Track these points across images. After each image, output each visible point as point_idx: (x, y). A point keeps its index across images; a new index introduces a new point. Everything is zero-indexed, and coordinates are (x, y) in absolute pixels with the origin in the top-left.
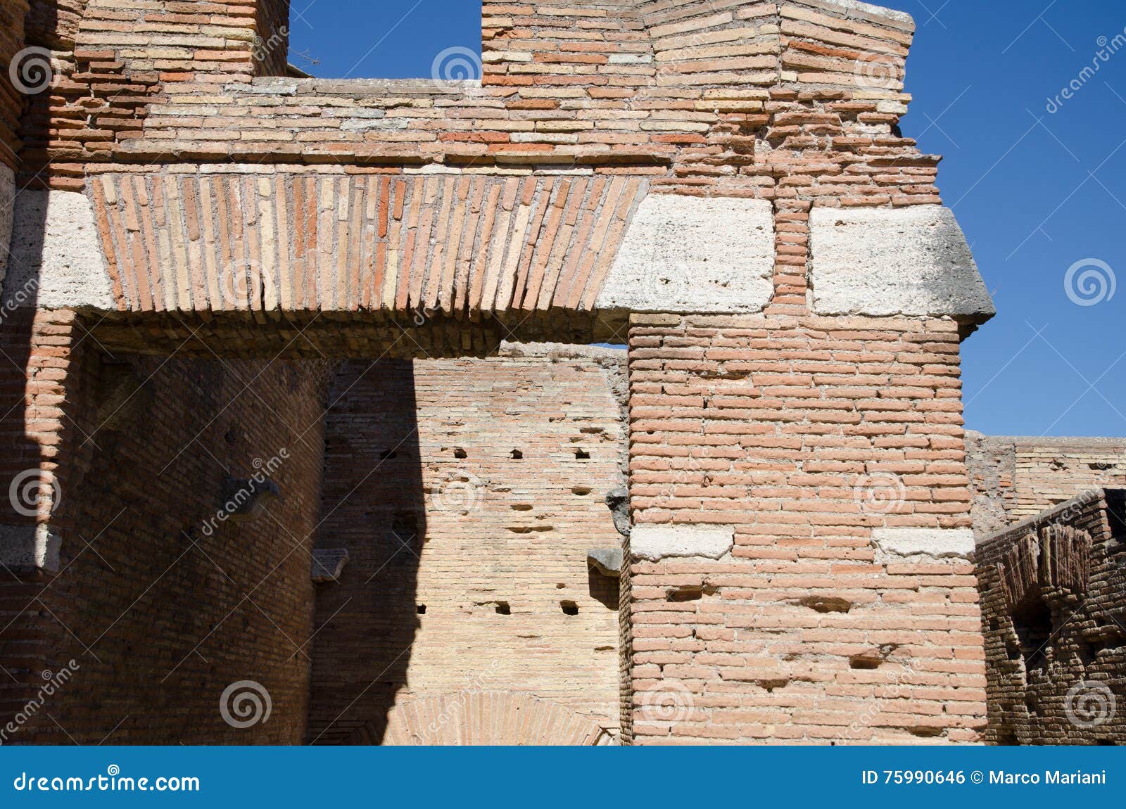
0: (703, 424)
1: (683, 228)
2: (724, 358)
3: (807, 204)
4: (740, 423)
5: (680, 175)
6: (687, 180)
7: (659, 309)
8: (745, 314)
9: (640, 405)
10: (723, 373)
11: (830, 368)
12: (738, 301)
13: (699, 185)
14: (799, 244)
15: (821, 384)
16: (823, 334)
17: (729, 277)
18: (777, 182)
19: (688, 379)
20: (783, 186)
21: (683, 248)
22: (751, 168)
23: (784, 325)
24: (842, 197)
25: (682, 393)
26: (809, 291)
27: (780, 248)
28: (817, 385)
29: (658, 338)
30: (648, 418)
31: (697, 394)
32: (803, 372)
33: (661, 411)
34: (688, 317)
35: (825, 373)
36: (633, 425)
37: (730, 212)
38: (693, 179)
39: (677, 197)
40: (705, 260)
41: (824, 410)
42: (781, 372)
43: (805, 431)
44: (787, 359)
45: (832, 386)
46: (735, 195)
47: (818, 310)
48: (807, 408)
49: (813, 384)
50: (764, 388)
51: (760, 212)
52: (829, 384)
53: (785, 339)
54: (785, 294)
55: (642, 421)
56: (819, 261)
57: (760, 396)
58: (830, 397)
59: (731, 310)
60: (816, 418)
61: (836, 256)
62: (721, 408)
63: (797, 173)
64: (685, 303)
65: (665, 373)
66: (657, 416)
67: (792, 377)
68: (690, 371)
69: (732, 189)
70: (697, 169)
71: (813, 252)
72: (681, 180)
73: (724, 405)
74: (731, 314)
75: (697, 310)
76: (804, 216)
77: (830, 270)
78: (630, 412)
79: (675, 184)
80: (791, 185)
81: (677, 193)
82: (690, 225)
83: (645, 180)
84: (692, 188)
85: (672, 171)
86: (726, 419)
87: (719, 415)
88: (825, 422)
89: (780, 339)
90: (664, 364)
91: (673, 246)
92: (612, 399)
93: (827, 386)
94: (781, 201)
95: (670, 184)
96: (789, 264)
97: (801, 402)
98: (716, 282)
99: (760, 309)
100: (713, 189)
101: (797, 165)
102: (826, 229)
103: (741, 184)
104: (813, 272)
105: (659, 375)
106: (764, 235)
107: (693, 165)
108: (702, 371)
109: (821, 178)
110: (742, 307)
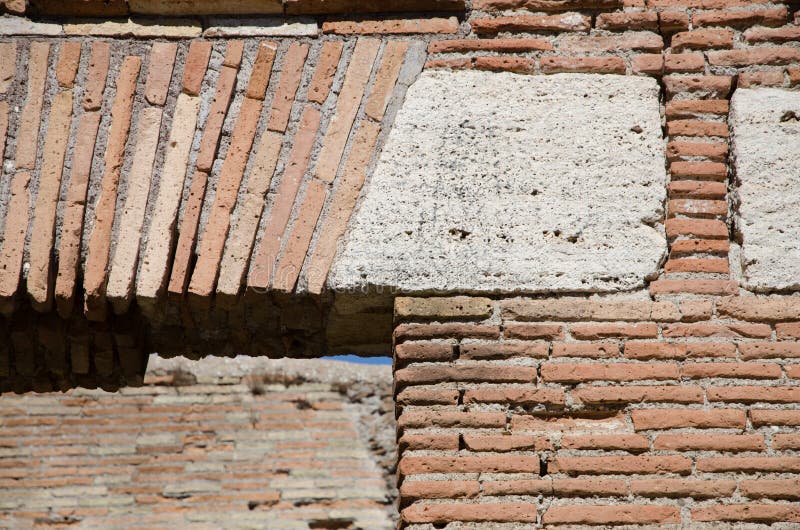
0: (541, 506)
1: (491, 132)
2: (575, 377)
3: (726, 81)
4: (612, 502)
5: (483, 32)
6: (496, 42)
7: (450, 288)
8: (613, 292)
9: (419, 471)
10: (575, 407)
11: (779, 394)
12: (598, 269)
13: (519, 51)
14: (713, 159)
15: (765, 424)
16: (764, 328)
17: (580, 225)
18: (667, 42)
19: (509, 420)
20: (679, 50)
21: (492, 170)
22: (617, 17)
23: (688, 312)
24: (792, 66)
25: (498, 447)
26: (734, 247)
27: (675, 166)
28: (757, 425)
29: (450, 342)
30: (434, 496)
31: (527, 449)
32: (728, 402)
33: (459, 483)
34: (505, 302)
35: (772, 402)
36: (406, 511)
37: (580, 100)
38: (508, 40)
39: (479, 74)
40: (535, 193)
41: (772, 475)
42: (686, 403)
43: (737, 516)
44: (697, 377)
45: (786, 429)
46: (589, 69)
47: (753, 283)
48: (738, 471)
49: (749, 424)
50: (655, 435)
51: (636, 100)
52: (780, 424)
53: (691, 340)
54: (689, 254)
55: (423, 503)
56: (753, 189)
57: (647, 450)
58: (783, 449)
59: (586, 287)
60: (759, 490)
61: (784, 178)
62: (574, 474)
63: (705, 24)
64: (498, 275)
65: (466, 410)
66: (452, 493)
67: (707, 412)
68: (513, 405)
69: (583, 56)
70: (516, 21)
71: (741, 173)
72: (485, 42)
73: (579, 468)
74: (587, 294)
75: (523, 287)
76: (722, 105)
77: (774, 207)
78: (399, 485)
79: (474, 50)
80: (694, 47)
81: (478, 67)
82: (505, 126)
83: (418, 43)
84: (507, 56)
85: (467, 25)
86: (584, 495)
87: (571, 488)
88: (776, 498)
89: (682, 340)
90: (462, 393)
91: (473, 168)
92: (370, 463)
93: (776, 428)
94: (676, 77)
95: (464, 50)
96: (695, 197)
97: (727, 460)
98: (557, 233)
99: (641, 282)
100: (545, 57)
101: (704, 8)
102: (764, 127)
103: (597, 47)
104: (741, 210)
105: (453, 412)
106: (646, 143)
107: (508, 13)
108: (535, 404)
109: (749, 33)
110: (607, 280)
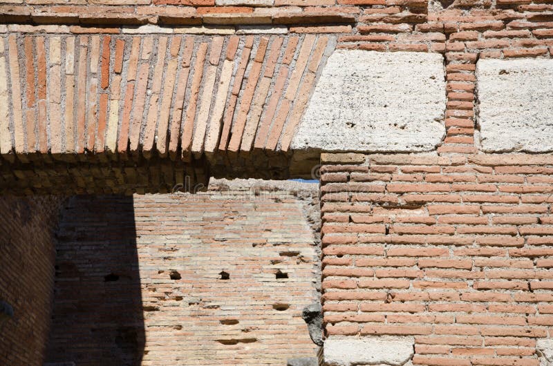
0: (386, 248)
1: (366, 78)
2: (403, 190)
3: (474, 56)
4: (418, 247)
5: (363, 32)
6: (369, 37)
7: (346, 149)
8: (420, 152)
9: (331, 232)
10: (402, 204)
11: (495, 199)
12: (414, 141)
13: (379, 41)
14: (468, 91)
15: (489, 212)
16: (489, 169)
17: (406, 121)
18: (448, 37)
19: (372, 210)
20: (453, 41)
21: (366, 96)
22: (424, 26)
23: (455, 162)
24: (505, 49)
25: (367, 222)
26: (476, 132)
27: (450, 95)
28: (485, 213)
29: (346, 174)
30: (337, 243)
31: (380, 222)
32: (472, 202)
33: (349, 237)
34: (371, 156)
35: (492, 203)
36: (324, 249)
37: (407, 64)
38: (374, 36)
39: (361, 51)
40: (385, 106)
41: (491, 235)
42: (453, 203)
43: (475, 253)
44: (458, 191)
45: (498, 215)
46: (411, 50)
47: (485, 148)
48: (476, 234)
49: (481, 212)
50: (438, 217)
51: (432, 64)
52: (495, 213)
53: (456, 174)
54: (456, 135)
55: (332, 246)
56: (486, 105)
57: (435, 223)
58: (497, 224)
59: (408, 149)
60: (485, 242)
61: (500, 101)
62: (401, 234)
63: (465, 29)
64: (368, 144)
65: (352, 205)
66: (345, 242)
67: (462, 207)
68: (374, 203)
69: (409, 44)
70: (378, 27)
71: (480, 98)
72: (364, 37)
73: (403, 231)
74: (409, 153)
75: (379, 149)
76: (472, 67)
77: (495, 114)
78: (322, 238)
79: (359, 41)
80: (460, 40)
81: (360, 49)
82: (373, 76)
83: (333, 37)
84: (374, 43)
85: (356, 29)
86: (405, 243)
87: (400, 240)
88: (493, 246)
89: (452, 174)
90: (351, 197)
91: (357, 95)
92: (307, 227)
93: (494, 214)
94: (451, 54)
95: (354, 41)
96: (459, 109)
97: (471, 229)
98: (395, 125)
99: (433, 148)
100: (391, 44)
101: (465, 22)
102: (491, 77)
103: (416, 39)
104: (480, 115)
105: (347, 206)
106: (437, 84)
107: (375, 23)
108: (384, 202)
109: (485, 33)
110: (418, 146)
